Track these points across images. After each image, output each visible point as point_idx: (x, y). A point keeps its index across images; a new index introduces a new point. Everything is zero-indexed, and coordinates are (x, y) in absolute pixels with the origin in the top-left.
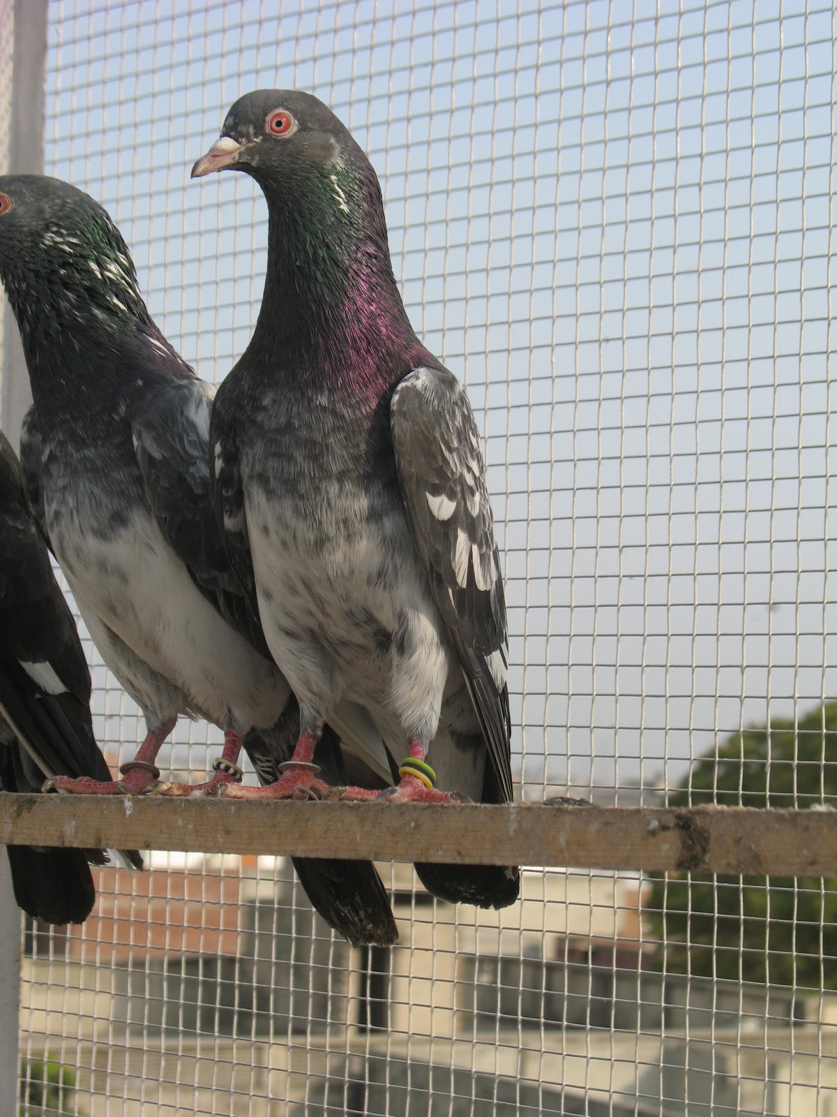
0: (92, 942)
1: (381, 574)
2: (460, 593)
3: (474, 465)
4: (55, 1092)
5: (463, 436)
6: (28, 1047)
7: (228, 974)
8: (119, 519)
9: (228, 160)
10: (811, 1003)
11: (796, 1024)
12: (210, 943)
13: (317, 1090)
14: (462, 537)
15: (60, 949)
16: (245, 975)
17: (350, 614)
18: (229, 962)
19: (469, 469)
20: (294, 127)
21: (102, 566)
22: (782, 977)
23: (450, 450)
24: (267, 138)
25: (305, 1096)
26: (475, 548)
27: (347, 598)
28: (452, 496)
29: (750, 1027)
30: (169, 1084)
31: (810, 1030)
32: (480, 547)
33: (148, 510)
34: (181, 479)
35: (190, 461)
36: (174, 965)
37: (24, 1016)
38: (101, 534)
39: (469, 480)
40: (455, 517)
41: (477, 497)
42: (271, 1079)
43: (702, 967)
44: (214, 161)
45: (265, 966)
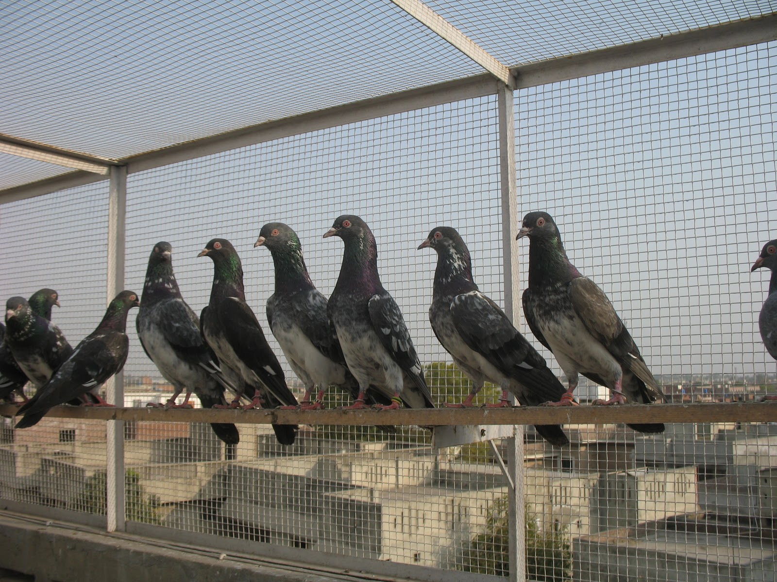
0: (142, 435)
1: (371, 347)
2: (396, 353)
3: (396, 318)
4: (134, 481)
5: (391, 311)
6: (127, 467)
7: (186, 442)
8: (290, 327)
9: (332, 234)
10: (362, 445)
11: (357, 451)
12: (181, 434)
13: (214, 477)
14: (394, 338)
15: (134, 437)
16: (190, 442)
17: (366, 359)
18: (186, 439)
19: (394, 319)
20: (350, 226)
21: (286, 339)
22: (352, 438)
23: (386, 315)
24: (343, 228)
25: (211, 478)
26: (399, 341)
27: (364, 355)
28: (389, 328)
29: (344, 452)
30: (172, 477)
31: (361, 452)
32: (401, 340)
33: (297, 324)
34: (307, 316)
35: (309, 311)
36: (168, 440)
37: (125, 459)
38: (285, 330)
39: (394, 322)
40: (391, 333)
41: (398, 326)
42: (199, 474)
43: (327, 436)
44: (329, 234)
45: (195, 439)
